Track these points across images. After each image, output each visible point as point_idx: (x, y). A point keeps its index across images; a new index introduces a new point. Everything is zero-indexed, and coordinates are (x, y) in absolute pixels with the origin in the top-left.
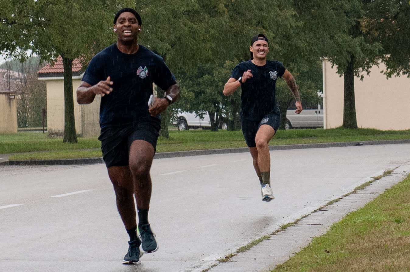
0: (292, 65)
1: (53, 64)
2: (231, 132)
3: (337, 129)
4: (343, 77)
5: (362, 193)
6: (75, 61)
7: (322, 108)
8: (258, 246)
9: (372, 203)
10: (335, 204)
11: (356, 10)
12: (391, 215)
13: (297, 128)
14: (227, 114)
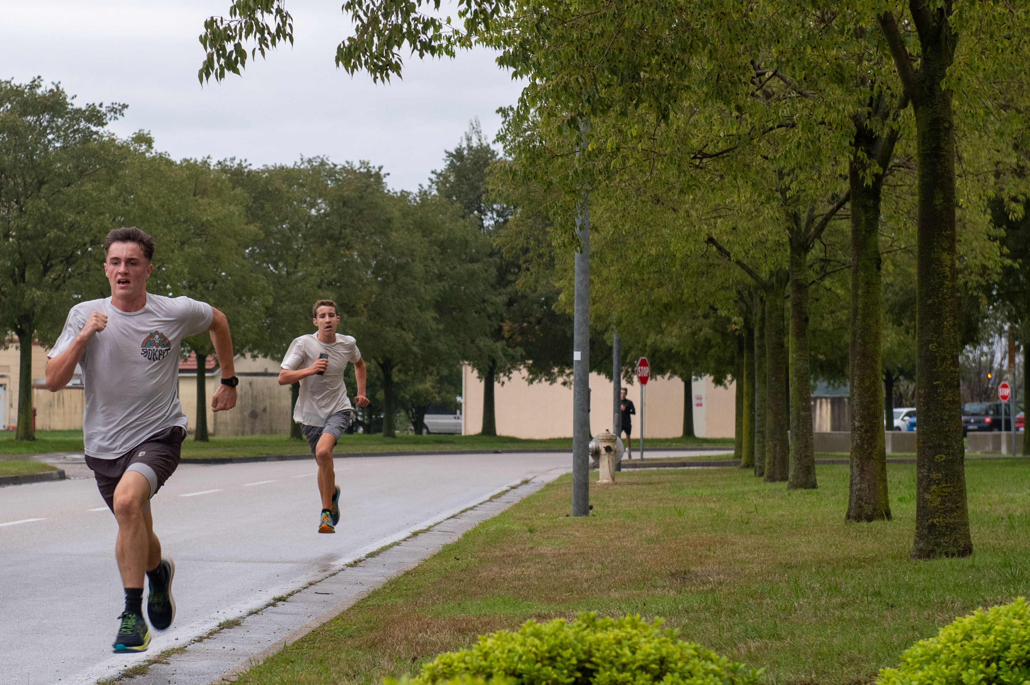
0: (431, 368)
1: (186, 360)
2: (367, 436)
3: (476, 435)
4: (483, 382)
5: (496, 503)
6: (209, 358)
7: (461, 413)
8: (388, 552)
9: (507, 512)
10: (469, 512)
11: (499, 313)
12: (524, 524)
13: (434, 433)
14: (363, 416)
